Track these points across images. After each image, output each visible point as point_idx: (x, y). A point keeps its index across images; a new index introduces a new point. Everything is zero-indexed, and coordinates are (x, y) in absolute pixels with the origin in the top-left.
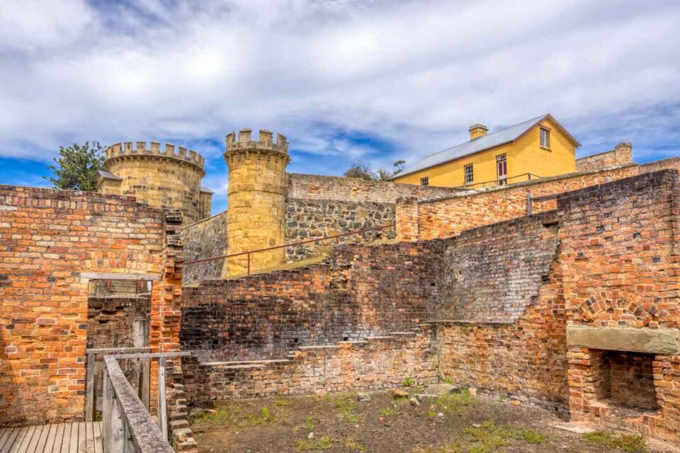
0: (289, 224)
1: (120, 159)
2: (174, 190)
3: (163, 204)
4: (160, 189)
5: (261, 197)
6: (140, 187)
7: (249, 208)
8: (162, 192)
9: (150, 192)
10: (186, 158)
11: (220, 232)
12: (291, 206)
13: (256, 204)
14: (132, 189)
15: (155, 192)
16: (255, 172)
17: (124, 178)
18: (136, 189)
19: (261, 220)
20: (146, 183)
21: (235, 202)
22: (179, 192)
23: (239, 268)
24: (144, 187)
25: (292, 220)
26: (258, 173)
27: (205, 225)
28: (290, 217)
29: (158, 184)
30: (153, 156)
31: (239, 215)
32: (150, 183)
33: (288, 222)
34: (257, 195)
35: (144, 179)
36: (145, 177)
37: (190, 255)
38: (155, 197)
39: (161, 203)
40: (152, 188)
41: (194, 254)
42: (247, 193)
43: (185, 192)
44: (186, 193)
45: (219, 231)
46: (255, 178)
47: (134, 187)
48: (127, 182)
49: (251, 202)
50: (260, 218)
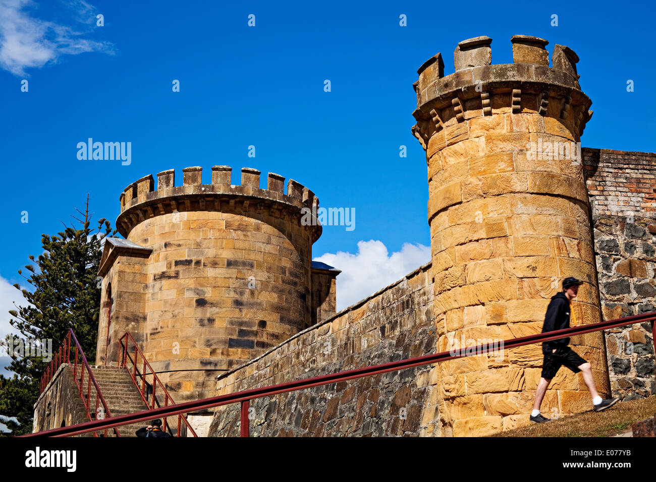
0: (608, 285)
1: (149, 209)
2: (260, 265)
3: (237, 297)
4: (230, 264)
5: (532, 209)
6: (188, 262)
7: (501, 243)
8: (233, 272)
9: (210, 272)
10: (285, 196)
11: (397, 332)
12: (607, 238)
13: (518, 231)
14: (173, 268)
15: (221, 272)
16: (508, 146)
17: (155, 247)
18: (180, 268)
19: (538, 273)
20: (202, 253)
21: (457, 230)
22: (269, 269)
23: (485, 416)
24: (198, 263)
25: (614, 275)
26: (517, 147)
27: (351, 322)
28: (607, 267)
29: (227, 255)
30: (216, 196)
31: (471, 264)
32: (210, 253)
33: (604, 281)
34: (520, 205)
35: (198, 245)
36: (198, 240)
37: (313, 400)
38: (220, 282)
39: (232, 294)
40: (214, 264)
41: (323, 399)
42: (490, 200)
43: (283, 270)
44: (284, 272)
45: (393, 328)
46: (511, 161)
47: (177, 263)
48: (162, 255)
49: (506, 225)
50: (534, 269)
